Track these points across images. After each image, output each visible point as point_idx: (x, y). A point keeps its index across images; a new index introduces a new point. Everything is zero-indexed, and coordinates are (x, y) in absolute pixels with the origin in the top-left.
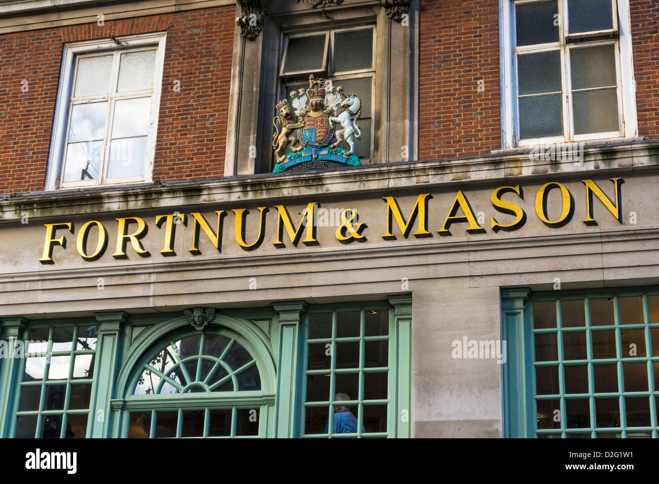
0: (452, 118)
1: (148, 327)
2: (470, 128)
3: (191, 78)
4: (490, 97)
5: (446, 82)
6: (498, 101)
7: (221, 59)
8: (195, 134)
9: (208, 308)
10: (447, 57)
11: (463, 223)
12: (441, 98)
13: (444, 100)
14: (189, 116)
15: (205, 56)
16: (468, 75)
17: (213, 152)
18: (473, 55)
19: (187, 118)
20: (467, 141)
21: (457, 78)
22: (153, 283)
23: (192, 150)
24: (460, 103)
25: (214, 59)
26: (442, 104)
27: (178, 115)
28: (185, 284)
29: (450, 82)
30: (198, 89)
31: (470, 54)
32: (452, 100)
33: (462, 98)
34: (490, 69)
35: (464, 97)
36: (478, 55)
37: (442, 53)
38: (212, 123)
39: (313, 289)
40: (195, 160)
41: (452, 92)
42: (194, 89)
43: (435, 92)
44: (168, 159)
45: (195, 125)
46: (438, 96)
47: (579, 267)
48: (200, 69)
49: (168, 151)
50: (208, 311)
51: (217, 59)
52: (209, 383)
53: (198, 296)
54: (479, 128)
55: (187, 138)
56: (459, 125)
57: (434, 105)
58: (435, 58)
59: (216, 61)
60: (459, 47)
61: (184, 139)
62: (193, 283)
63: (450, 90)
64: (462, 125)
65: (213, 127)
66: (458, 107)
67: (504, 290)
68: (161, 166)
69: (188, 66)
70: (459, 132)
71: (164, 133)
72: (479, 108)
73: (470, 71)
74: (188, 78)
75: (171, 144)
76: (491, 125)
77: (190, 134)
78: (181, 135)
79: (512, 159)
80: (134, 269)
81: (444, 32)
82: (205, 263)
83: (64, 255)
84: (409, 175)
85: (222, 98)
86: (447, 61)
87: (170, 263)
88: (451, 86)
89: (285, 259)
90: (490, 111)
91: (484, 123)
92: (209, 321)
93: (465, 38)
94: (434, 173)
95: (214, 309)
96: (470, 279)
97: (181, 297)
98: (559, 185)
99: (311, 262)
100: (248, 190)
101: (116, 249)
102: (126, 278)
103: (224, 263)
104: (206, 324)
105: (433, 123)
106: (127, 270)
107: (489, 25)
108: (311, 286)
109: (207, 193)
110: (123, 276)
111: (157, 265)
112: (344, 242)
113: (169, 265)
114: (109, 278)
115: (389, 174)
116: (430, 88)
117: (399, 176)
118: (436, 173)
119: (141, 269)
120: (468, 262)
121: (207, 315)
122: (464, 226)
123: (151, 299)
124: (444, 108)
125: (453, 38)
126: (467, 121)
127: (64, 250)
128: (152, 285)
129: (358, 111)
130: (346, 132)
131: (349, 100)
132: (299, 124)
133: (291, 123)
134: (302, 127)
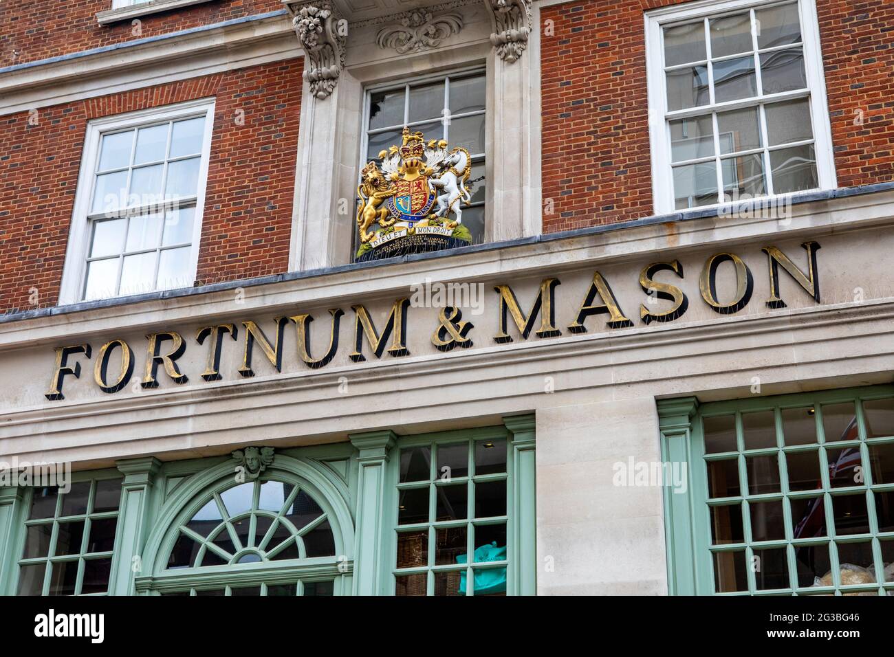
0: (586, 181)
1: (186, 478)
2: (611, 191)
3: (247, 152)
4: (636, 150)
5: (577, 135)
6: (647, 155)
7: (285, 126)
8: (251, 222)
9: (264, 447)
10: (578, 102)
11: (602, 315)
12: (572, 156)
13: (576, 158)
14: (244, 201)
15: (265, 123)
16: (606, 124)
17: (274, 244)
18: (612, 98)
19: (241, 203)
20: (607, 209)
21: (592, 129)
22: (192, 416)
23: (247, 244)
24: (596, 160)
25: (276, 127)
26: (573, 164)
27: (229, 200)
28: (234, 415)
29: (583, 134)
30: (255, 165)
31: (609, 97)
32: (586, 158)
33: (600, 154)
34: (636, 115)
35: (602, 153)
36: (619, 98)
37: (571, 98)
38: (273, 208)
39: (403, 413)
40: (250, 256)
41: (586, 147)
42: (251, 166)
43: (562, 149)
44: (216, 257)
45: (251, 212)
46: (568, 153)
47: (763, 364)
48: (259, 139)
49: (216, 246)
50: (264, 451)
51: (279, 126)
52: (266, 549)
53: (250, 431)
54: (623, 191)
55: (241, 229)
56: (596, 188)
57: (562, 166)
58: (562, 106)
59: (278, 128)
60: (594, 89)
61: (237, 229)
62: (243, 414)
63: (583, 145)
65: (274, 213)
66: (594, 166)
67: (659, 401)
68: (207, 267)
69: (243, 137)
70: (596, 199)
71: (212, 223)
72: (622, 165)
73: (609, 118)
74: (243, 153)
75: (220, 237)
76: (638, 187)
77: (244, 223)
78: (233, 225)
79: (664, 223)
80: (167, 399)
81: (574, 72)
82: (259, 386)
83: (76, 387)
84: (527, 254)
85: (285, 175)
86: (578, 108)
87: (213, 388)
88: (584, 139)
89: (364, 375)
90: (637, 168)
91: (629, 185)
92: (267, 465)
93: (600, 77)
94: (561, 249)
95: (273, 449)
96: (614, 389)
97: (229, 433)
98: (732, 256)
99: (399, 378)
100: (314, 286)
101: (145, 375)
102: (157, 411)
103: (284, 385)
104: (262, 468)
105: (562, 188)
106: (158, 401)
107: (632, 59)
108: (400, 410)
109: (262, 294)
110: (152, 411)
111: (197, 392)
112: (443, 349)
113: (212, 392)
114: (134, 414)
115: (501, 254)
116: (556, 144)
117: (515, 256)
118: (564, 249)
119: (175, 398)
120: (612, 366)
121: (263, 457)
122: (604, 318)
123: (189, 439)
124: (575, 169)
125: (585, 78)
126: (607, 183)
127: (77, 381)
128: (190, 420)
129: (466, 169)
130: (450, 197)
131: (453, 157)
132: (390, 190)
133: (380, 191)
134: (395, 195)
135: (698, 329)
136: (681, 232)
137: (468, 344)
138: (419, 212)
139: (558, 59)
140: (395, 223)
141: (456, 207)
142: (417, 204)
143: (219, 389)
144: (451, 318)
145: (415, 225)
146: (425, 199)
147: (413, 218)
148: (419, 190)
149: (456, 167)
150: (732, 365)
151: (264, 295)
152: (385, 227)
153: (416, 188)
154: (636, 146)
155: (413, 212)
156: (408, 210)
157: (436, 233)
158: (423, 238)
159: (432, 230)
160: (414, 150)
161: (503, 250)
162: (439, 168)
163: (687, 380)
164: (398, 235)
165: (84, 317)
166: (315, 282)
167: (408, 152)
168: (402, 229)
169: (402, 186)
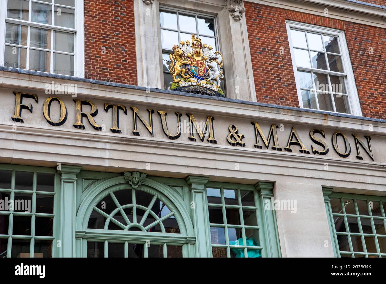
0: (272, 85)
1: (95, 181)
2: (282, 92)
3: (106, 16)
4: (290, 78)
5: (266, 63)
7: (126, 11)
8: (113, 54)
9: (143, 173)
10: (264, 49)
11: (297, 146)
12: (265, 72)
13: (266, 73)
14: (108, 42)
15: (114, 5)
16: (276, 63)
17: (128, 70)
18: (278, 52)
20: (282, 99)
21: (271, 63)
22: (108, 149)
23: (112, 65)
24: (275, 77)
25: (121, 9)
26: (265, 75)
27: (99, 39)
28: (132, 154)
29: (268, 64)
30: (112, 25)
31: (276, 51)
32: (270, 75)
33: (276, 75)
34: (288, 63)
37: (261, 46)
38: (125, 51)
39: (218, 171)
40: (115, 72)
41: (270, 70)
42: (109, 25)
43: (260, 67)
44: (96, 67)
45: (112, 49)
46: (263, 70)
48: (112, 12)
49: (95, 61)
50: (142, 175)
51: (123, 9)
52: (145, 225)
54: (287, 94)
56: (276, 89)
57: (261, 75)
58: (258, 48)
60: (270, 45)
61: (107, 56)
62: (138, 154)
63: (268, 68)
64: (278, 90)
65: (126, 53)
66: (274, 79)
67: (324, 188)
68: (91, 70)
69: (103, 8)
70: (277, 94)
71: (90, 48)
72: (285, 83)
73: (278, 60)
74: (104, 16)
75: (96, 57)
76: (293, 94)
79: (324, 114)
80: (94, 137)
81: (261, 35)
82: (147, 142)
83: (31, 117)
84: (270, 112)
85: (129, 36)
86: (264, 51)
87: (122, 137)
88: (269, 66)
89: (200, 148)
90: (291, 85)
91: (289, 92)
92: (142, 183)
93: (272, 41)
94: (283, 113)
95: (146, 175)
96: (306, 179)
97: (130, 162)
98: (343, 134)
99: (216, 154)
100: (173, 99)
101: (76, 121)
102: (87, 142)
103: (159, 144)
104: (140, 183)
105: (262, 85)
106: (89, 137)
107: (283, 38)
108: (216, 169)
109: (146, 95)
110: (84, 141)
111: (112, 137)
112: (233, 145)
113: (121, 139)
114: (74, 141)
115: (259, 108)
116: (257, 64)
117: (265, 111)
118: (285, 114)
119: (99, 138)
120: (304, 169)
121: (141, 178)
122: (298, 148)
123: (107, 161)
124: (267, 78)
125: (266, 39)
126: (281, 88)
127: (31, 114)
128: (107, 151)
129: (221, 63)
130: (215, 74)
131: (216, 55)
132: (188, 62)
133: (183, 60)
134: (190, 64)
135: (337, 161)
136: (329, 119)
137: (244, 145)
138: (202, 76)
139: (253, 27)
140: (190, 78)
141: (218, 79)
142: (201, 72)
143: (125, 139)
144: (235, 131)
145: (200, 81)
146: (204, 71)
147: (199, 78)
148: (201, 65)
149: (217, 60)
150: (348, 179)
151: (147, 96)
152: (185, 78)
153: (200, 64)
154: (290, 76)
155: (200, 75)
156: (197, 73)
157: (211, 88)
158: (204, 89)
159: (209, 86)
160: (198, 46)
161: (261, 107)
162: (209, 58)
163: (333, 181)
164: (193, 84)
165: (40, 80)
166: (174, 97)
167: (195, 46)
168: (194, 81)
169: (194, 61)
